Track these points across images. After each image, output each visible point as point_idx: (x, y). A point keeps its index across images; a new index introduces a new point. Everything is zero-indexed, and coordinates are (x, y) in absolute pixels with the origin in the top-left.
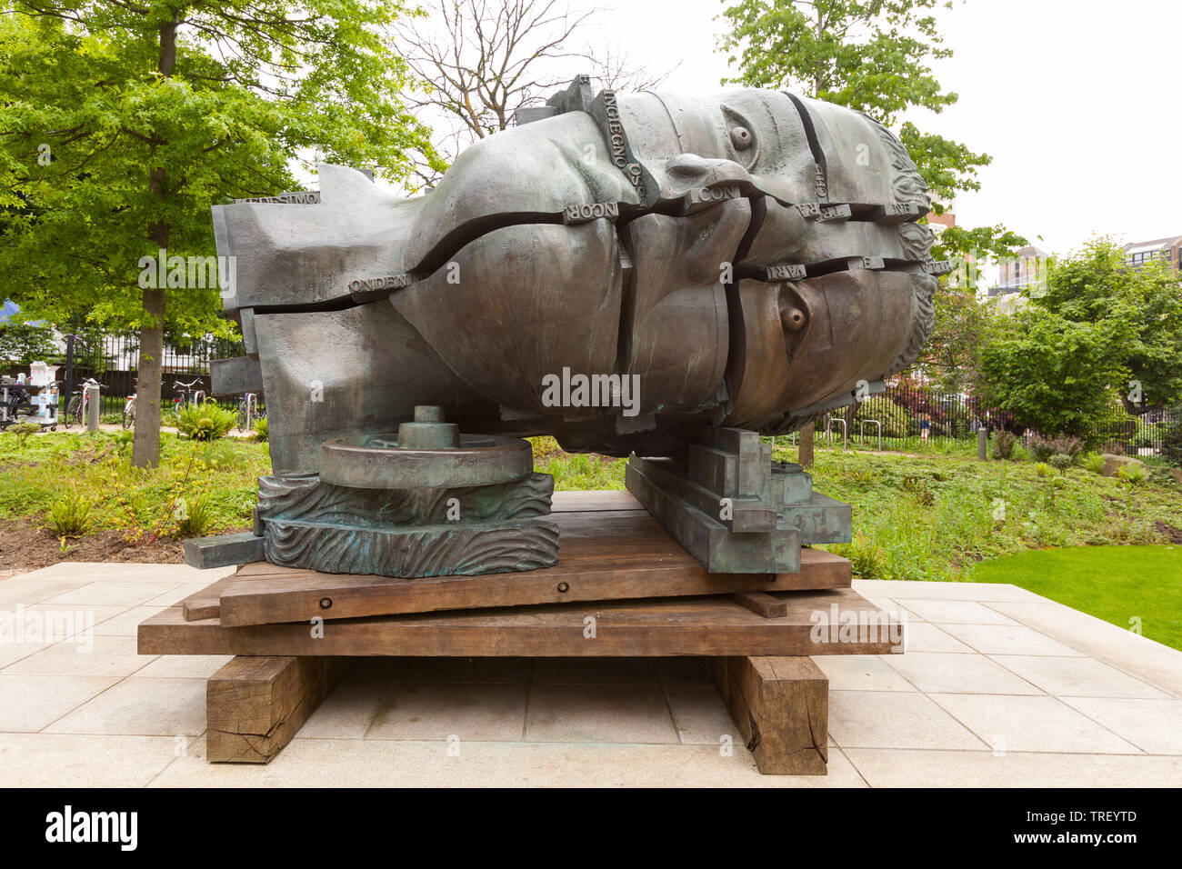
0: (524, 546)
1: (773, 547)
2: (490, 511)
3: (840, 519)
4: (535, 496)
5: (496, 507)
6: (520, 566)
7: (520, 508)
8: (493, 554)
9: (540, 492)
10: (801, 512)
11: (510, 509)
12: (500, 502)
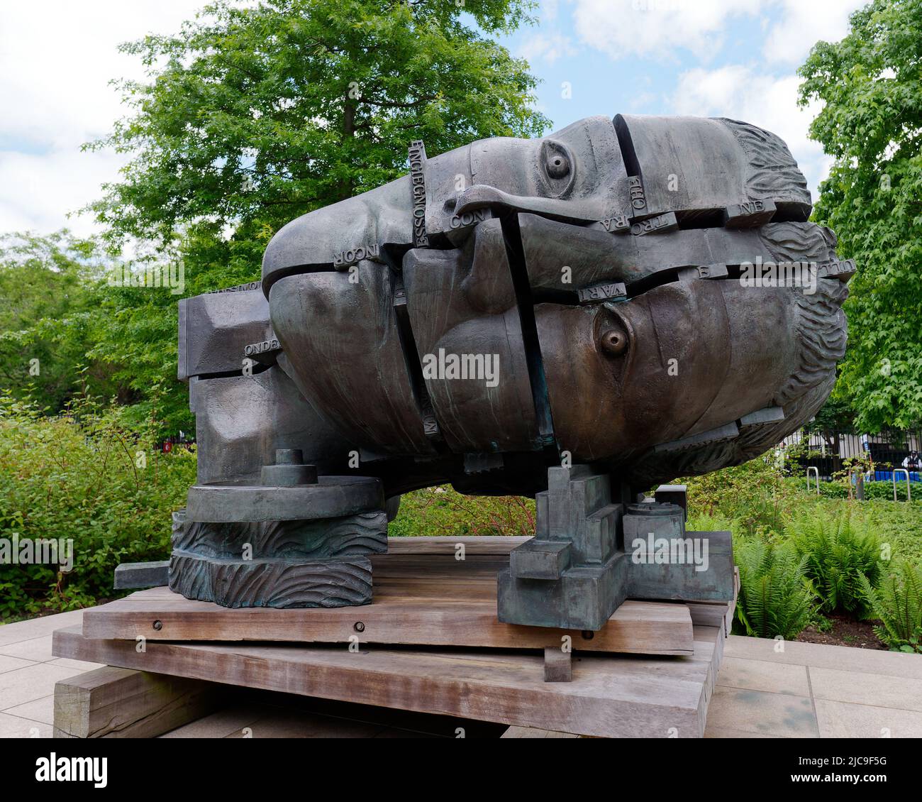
0: (330, 582)
1: (566, 597)
2: (313, 546)
4: (363, 533)
5: (319, 543)
6: (325, 602)
7: (346, 545)
8: (298, 588)
9: (371, 530)
11: (334, 546)
12: (325, 538)
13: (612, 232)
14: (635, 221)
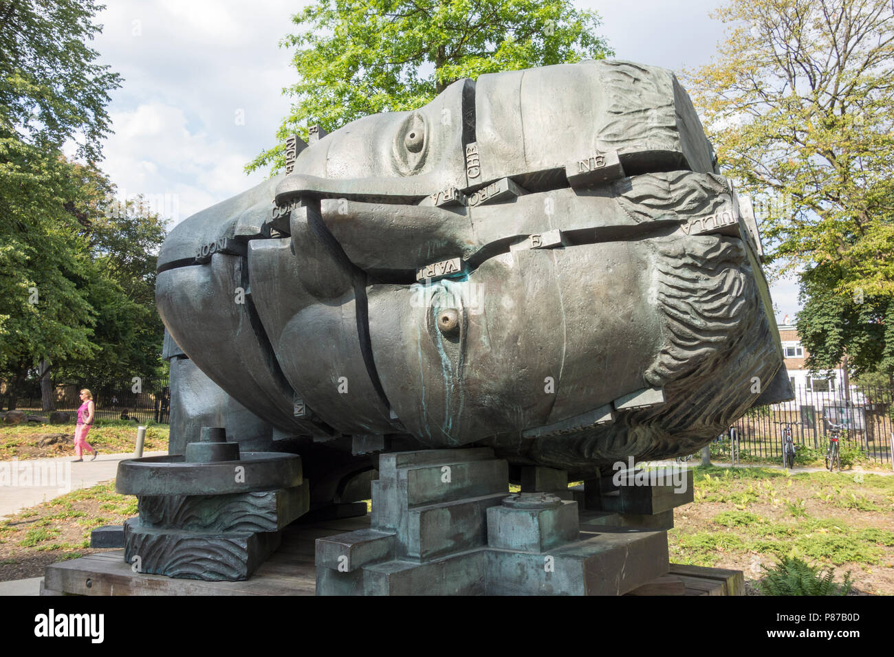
0: (210, 557)
2: (209, 521)
3: (569, 576)
4: (252, 511)
5: (213, 518)
6: (205, 575)
7: (237, 522)
8: (185, 560)
9: (260, 508)
10: (523, 560)
11: (226, 522)
12: (217, 514)
13: (439, 207)
14: (470, 192)
